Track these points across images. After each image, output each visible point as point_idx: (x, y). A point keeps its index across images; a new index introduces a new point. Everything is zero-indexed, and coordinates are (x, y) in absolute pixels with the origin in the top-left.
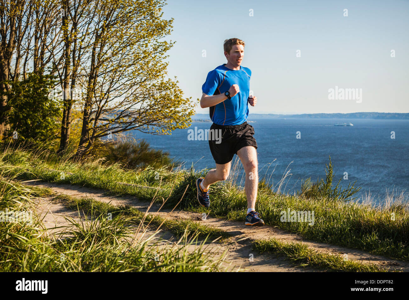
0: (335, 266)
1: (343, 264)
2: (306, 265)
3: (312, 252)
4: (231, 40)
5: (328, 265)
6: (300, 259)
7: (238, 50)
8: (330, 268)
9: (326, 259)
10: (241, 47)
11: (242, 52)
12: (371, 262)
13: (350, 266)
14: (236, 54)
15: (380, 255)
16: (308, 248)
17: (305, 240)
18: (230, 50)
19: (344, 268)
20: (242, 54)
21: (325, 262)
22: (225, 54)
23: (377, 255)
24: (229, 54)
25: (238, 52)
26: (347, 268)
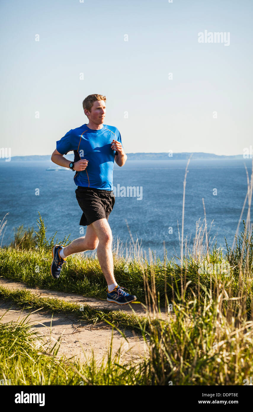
0: (55, 307)
1: (61, 306)
2: (30, 307)
3: (35, 297)
4: (90, 97)
5: (49, 306)
6: (25, 303)
7: (100, 106)
8: (51, 309)
9: (47, 302)
10: (102, 103)
11: (104, 108)
12: (85, 303)
13: (67, 307)
14: (98, 111)
15: (93, 297)
16: (31, 294)
17: (28, 287)
18: (91, 107)
19: (63, 308)
20: (104, 110)
21: (46, 305)
22: (86, 113)
23: (89, 297)
24: (90, 112)
25: (100, 109)
26: (65, 309)
